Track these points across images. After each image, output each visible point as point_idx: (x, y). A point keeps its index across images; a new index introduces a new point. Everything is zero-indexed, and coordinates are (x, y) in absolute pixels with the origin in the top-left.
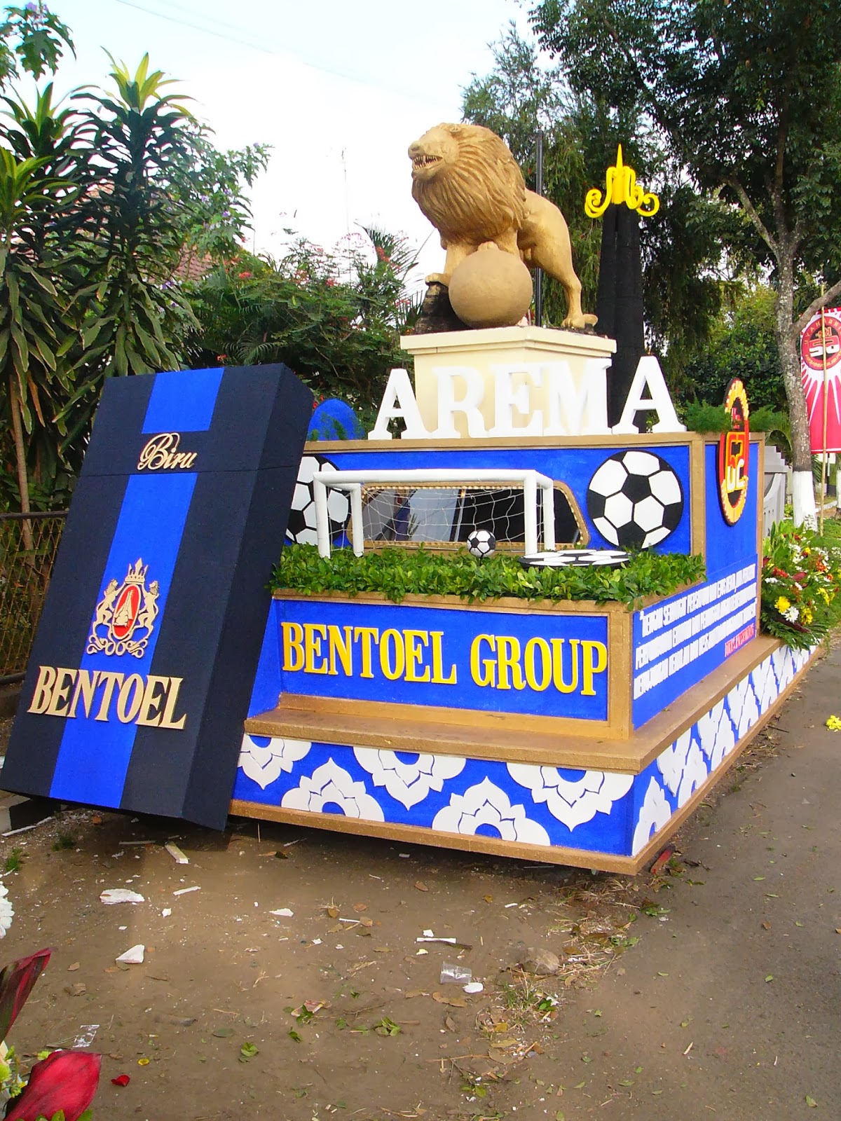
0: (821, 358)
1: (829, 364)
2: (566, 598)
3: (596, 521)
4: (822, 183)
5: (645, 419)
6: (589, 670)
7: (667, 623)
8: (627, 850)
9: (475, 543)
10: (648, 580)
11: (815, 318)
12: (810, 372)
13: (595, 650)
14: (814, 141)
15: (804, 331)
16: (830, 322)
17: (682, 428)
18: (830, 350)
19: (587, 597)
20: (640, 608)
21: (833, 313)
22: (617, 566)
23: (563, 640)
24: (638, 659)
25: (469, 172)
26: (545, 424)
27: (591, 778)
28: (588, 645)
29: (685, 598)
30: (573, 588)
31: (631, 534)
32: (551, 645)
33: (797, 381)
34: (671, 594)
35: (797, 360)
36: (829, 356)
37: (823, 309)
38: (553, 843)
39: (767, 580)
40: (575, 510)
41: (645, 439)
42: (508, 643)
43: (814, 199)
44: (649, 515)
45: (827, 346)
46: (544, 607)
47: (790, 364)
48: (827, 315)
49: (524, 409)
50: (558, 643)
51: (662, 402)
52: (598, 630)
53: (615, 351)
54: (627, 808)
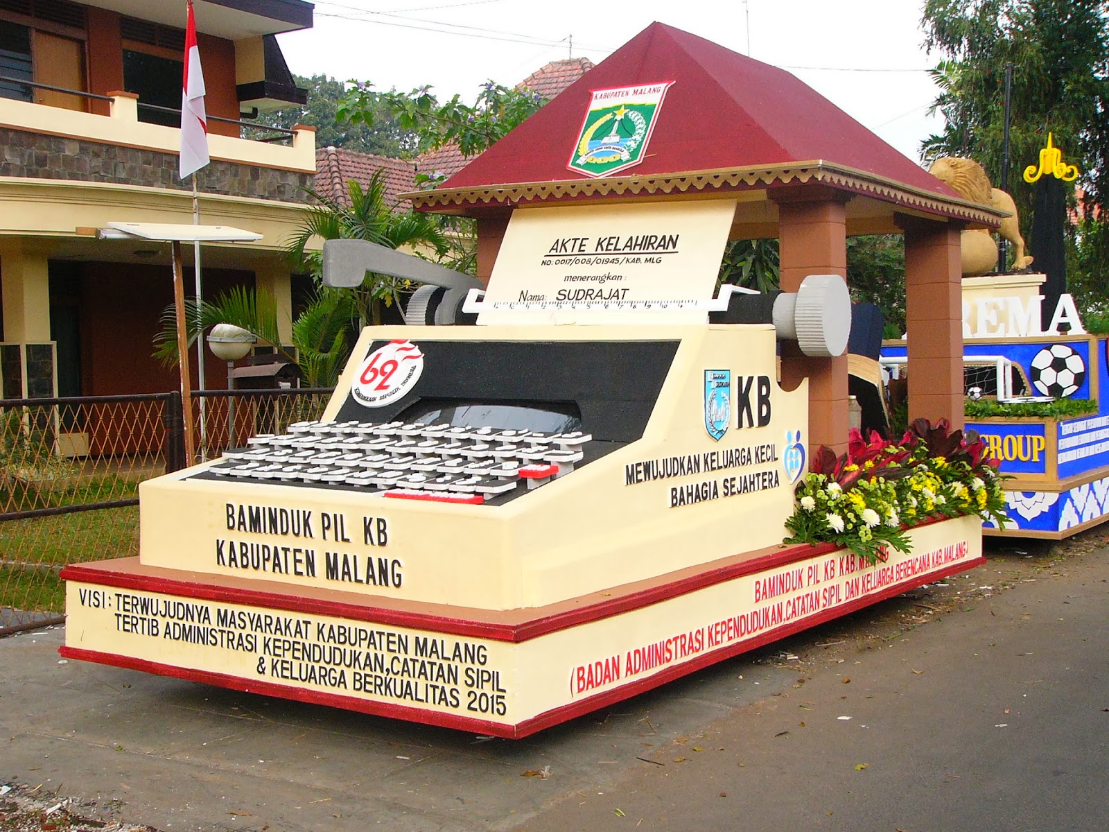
2: (1024, 416)
3: (1036, 383)
6: (1036, 450)
7: (1075, 431)
8: (1056, 528)
9: (972, 393)
10: (1064, 408)
13: (1039, 440)
17: (1084, 332)
19: (1034, 415)
20: (1061, 420)
22: (1049, 402)
23: (1022, 436)
24: (1060, 445)
25: (961, 188)
26: (1007, 331)
27: (1038, 495)
28: (1035, 438)
29: (1085, 421)
30: (1028, 411)
31: (1055, 389)
32: (1017, 438)
34: (1077, 416)
38: (1020, 528)
40: (1024, 377)
41: (1064, 338)
42: (995, 439)
44: (1066, 380)
46: (1014, 421)
49: (994, 323)
50: (1020, 437)
51: (1073, 318)
52: (1040, 430)
53: (1045, 281)
54: (1056, 510)
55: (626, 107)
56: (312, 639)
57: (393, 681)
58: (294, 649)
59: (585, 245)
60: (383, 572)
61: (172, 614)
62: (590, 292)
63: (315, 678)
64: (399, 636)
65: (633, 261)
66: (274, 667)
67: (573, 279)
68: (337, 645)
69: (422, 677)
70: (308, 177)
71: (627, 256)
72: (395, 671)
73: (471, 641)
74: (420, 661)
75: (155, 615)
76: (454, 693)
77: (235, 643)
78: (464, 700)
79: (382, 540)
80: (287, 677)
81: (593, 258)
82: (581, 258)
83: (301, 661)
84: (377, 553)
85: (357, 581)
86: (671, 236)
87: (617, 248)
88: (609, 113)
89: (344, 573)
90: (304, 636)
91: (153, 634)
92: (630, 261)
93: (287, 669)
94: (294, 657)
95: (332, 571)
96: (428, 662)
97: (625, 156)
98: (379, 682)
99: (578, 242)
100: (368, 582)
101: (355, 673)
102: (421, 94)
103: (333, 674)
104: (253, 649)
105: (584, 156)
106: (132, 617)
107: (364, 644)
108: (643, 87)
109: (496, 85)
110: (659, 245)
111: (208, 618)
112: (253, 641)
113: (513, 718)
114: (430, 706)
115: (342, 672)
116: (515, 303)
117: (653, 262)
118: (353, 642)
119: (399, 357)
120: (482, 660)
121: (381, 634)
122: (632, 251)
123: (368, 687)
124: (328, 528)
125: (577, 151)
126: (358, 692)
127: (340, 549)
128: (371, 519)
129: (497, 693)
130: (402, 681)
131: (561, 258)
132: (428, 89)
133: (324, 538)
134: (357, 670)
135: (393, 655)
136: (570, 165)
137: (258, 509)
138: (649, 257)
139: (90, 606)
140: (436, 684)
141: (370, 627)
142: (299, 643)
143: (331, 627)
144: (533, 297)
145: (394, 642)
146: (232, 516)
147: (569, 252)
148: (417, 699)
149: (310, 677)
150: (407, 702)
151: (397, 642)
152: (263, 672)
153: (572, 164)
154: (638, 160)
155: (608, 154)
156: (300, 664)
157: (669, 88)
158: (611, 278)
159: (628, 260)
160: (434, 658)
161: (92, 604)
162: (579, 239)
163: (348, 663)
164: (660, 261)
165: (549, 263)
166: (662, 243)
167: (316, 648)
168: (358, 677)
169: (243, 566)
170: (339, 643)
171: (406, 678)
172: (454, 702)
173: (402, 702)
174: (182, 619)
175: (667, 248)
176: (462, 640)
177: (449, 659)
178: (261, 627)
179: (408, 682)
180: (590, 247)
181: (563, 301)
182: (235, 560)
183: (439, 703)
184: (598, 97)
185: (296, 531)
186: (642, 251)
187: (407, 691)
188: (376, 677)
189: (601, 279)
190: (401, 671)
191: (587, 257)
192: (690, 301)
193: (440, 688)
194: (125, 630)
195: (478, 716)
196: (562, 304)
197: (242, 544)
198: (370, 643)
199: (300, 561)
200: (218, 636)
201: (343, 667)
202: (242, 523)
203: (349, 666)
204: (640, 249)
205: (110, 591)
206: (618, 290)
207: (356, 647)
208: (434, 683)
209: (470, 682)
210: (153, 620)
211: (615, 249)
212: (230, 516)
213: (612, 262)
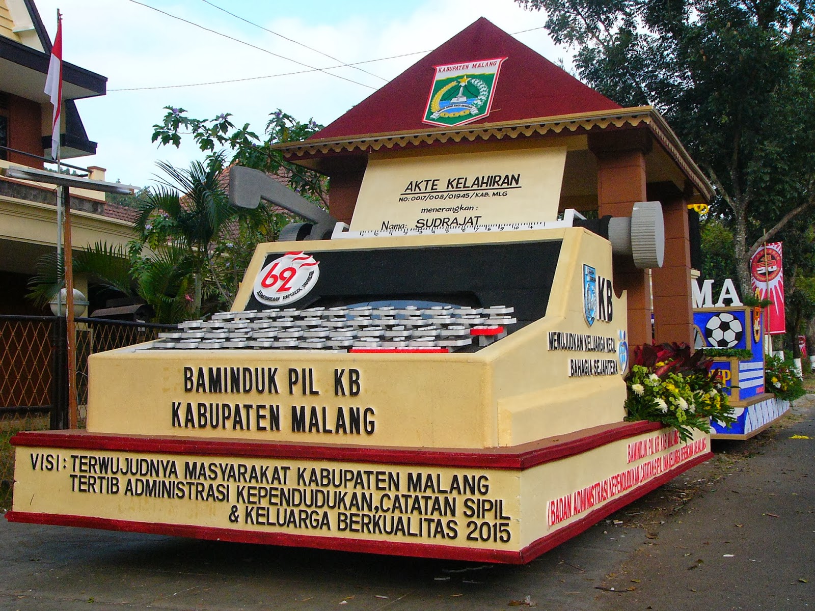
0: (764, 274)
1: (770, 278)
3: (709, 339)
4: (764, 166)
5: (728, 302)
6: (724, 379)
8: (742, 433)
11: (760, 249)
12: (758, 283)
13: (726, 372)
14: (758, 139)
15: (752, 257)
16: (770, 251)
17: (741, 305)
18: (770, 269)
19: (723, 356)
20: (740, 359)
21: (772, 246)
24: (740, 376)
28: (724, 371)
31: (723, 342)
33: (749, 289)
35: (749, 276)
36: (770, 273)
37: (765, 243)
38: (717, 433)
39: (766, 371)
41: (728, 308)
43: (759, 176)
44: (730, 336)
45: (769, 267)
47: (744, 278)
48: (768, 247)
51: (734, 295)
52: (727, 366)
53: (699, 276)
54: (742, 419)
55: (468, 76)
56: (291, 483)
57: (382, 519)
58: (271, 495)
59: (437, 185)
60: (355, 420)
61: (134, 471)
62: (446, 220)
63: (295, 522)
64: (390, 474)
65: (482, 195)
66: (248, 515)
67: (429, 211)
68: (320, 488)
69: (415, 512)
70: (99, 206)
71: (476, 192)
72: (385, 508)
73: (470, 473)
74: (413, 497)
75: (114, 473)
76: (452, 525)
77: (205, 495)
78: (462, 531)
79: (355, 390)
80: (263, 524)
81: (445, 194)
82: (435, 194)
83: (279, 507)
84: (347, 404)
85: (325, 431)
86: (513, 175)
87: (466, 186)
88: (453, 81)
89: (311, 425)
90: (282, 481)
91: (112, 492)
92: (479, 195)
93: (263, 515)
94: (271, 503)
95: (298, 423)
96: (423, 497)
97: (474, 111)
98: (366, 520)
99: (430, 184)
100: (337, 432)
101: (340, 514)
102: (221, 121)
103: (314, 517)
104: (226, 497)
105: (437, 112)
106: (90, 477)
107: (350, 485)
108: (481, 62)
109: (283, 114)
110: (503, 183)
111: (175, 472)
112: (225, 492)
113: (518, 543)
114: (424, 540)
115: (325, 514)
116: (379, 231)
117: (499, 195)
118: (337, 483)
119: (296, 265)
120: (483, 490)
121: (369, 473)
122: (480, 188)
123: (354, 527)
124: (295, 383)
125: (430, 109)
126: (343, 532)
127: (308, 403)
128: (343, 371)
129: (499, 522)
130: (393, 518)
131: (416, 196)
132: (228, 117)
133: (291, 392)
134: (342, 510)
135: (382, 493)
136: (424, 120)
137: (219, 370)
138: (496, 191)
139: (42, 469)
140: (432, 518)
141: (355, 468)
142: (276, 489)
143: (313, 471)
144: (394, 227)
145: (384, 481)
146: (190, 379)
147: (423, 190)
148: (410, 534)
149: (290, 520)
150: (399, 538)
151: (387, 480)
152: (236, 520)
153: (426, 119)
154: (486, 113)
155: (459, 110)
156: (278, 509)
157: (503, 63)
158: (464, 208)
159: (477, 195)
160: (429, 493)
161: (44, 467)
162: (431, 180)
163: (331, 504)
164: (506, 194)
165: (406, 199)
166: (506, 181)
167: (296, 494)
168: (342, 518)
169: (200, 426)
170: (322, 485)
171: (397, 514)
172: (452, 534)
173: (392, 539)
174: (145, 475)
175: (511, 185)
176: (460, 474)
177: (445, 492)
178: (234, 476)
179: (400, 519)
180: (442, 186)
181: (423, 228)
182: (192, 421)
183: (435, 536)
184: (442, 70)
185: (260, 388)
186: (488, 187)
187: (399, 527)
188: (363, 515)
189: (455, 210)
190: (391, 507)
191: (440, 194)
192: (539, 223)
193: (436, 521)
194: (80, 490)
195: (479, 545)
196: (422, 230)
197: (200, 405)
198: (356, 483)
199: (264, 417)
200: (186, 489)
201: (326, 509)
202: (201, 385)
203: (333, 507)
204: (487, 186)
205: (64, 455)
206: (471, 218)
207: (342, 490)
208: (429, 517)
209: (469, 513)
210: (112, 478)
211: (464, 187)
212: (187, 379)
213: (464, 196)
